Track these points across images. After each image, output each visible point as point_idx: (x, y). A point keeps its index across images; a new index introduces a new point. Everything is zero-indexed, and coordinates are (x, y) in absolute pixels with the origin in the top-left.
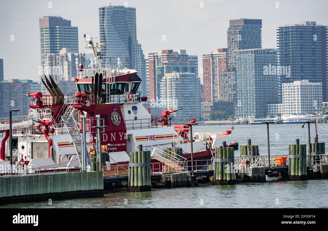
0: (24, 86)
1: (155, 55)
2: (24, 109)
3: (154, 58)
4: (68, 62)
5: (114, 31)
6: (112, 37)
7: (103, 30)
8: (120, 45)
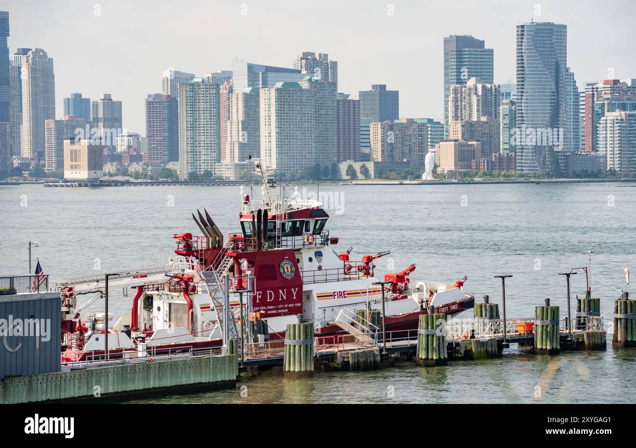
0: (420, 127)
1: (595, 87)
2: (419, 157)
3: (593, 91)
4: (478, 96)
5: (536, 56)
6: (533, 63)
7: (521, 54)
8: (543, 74)
